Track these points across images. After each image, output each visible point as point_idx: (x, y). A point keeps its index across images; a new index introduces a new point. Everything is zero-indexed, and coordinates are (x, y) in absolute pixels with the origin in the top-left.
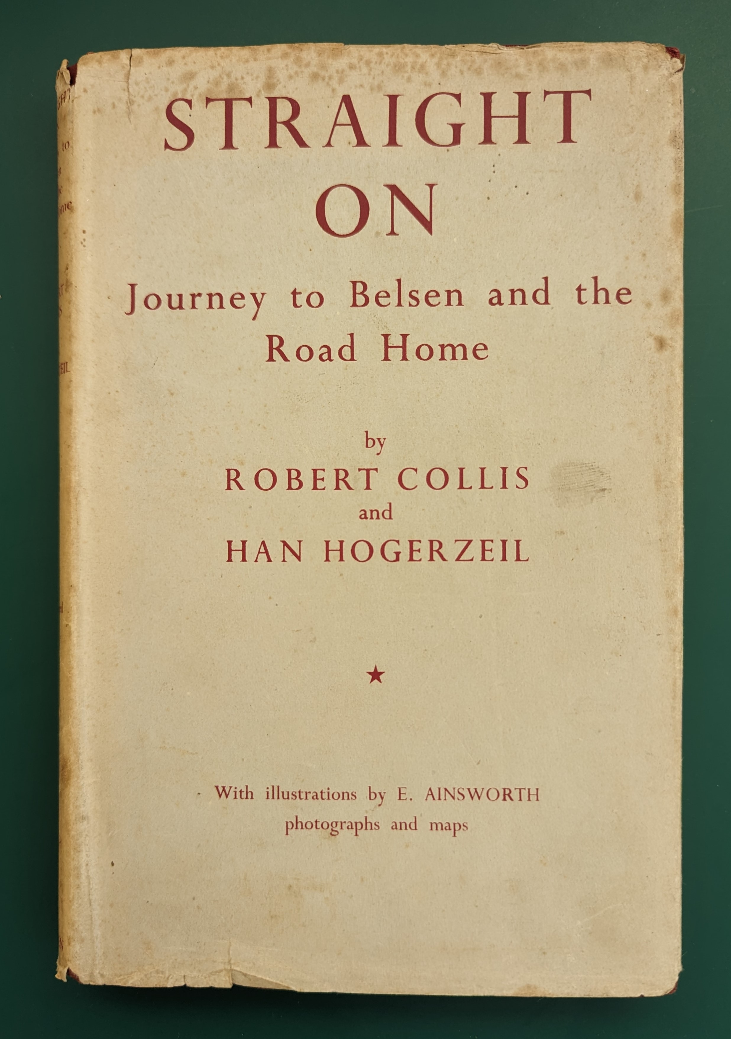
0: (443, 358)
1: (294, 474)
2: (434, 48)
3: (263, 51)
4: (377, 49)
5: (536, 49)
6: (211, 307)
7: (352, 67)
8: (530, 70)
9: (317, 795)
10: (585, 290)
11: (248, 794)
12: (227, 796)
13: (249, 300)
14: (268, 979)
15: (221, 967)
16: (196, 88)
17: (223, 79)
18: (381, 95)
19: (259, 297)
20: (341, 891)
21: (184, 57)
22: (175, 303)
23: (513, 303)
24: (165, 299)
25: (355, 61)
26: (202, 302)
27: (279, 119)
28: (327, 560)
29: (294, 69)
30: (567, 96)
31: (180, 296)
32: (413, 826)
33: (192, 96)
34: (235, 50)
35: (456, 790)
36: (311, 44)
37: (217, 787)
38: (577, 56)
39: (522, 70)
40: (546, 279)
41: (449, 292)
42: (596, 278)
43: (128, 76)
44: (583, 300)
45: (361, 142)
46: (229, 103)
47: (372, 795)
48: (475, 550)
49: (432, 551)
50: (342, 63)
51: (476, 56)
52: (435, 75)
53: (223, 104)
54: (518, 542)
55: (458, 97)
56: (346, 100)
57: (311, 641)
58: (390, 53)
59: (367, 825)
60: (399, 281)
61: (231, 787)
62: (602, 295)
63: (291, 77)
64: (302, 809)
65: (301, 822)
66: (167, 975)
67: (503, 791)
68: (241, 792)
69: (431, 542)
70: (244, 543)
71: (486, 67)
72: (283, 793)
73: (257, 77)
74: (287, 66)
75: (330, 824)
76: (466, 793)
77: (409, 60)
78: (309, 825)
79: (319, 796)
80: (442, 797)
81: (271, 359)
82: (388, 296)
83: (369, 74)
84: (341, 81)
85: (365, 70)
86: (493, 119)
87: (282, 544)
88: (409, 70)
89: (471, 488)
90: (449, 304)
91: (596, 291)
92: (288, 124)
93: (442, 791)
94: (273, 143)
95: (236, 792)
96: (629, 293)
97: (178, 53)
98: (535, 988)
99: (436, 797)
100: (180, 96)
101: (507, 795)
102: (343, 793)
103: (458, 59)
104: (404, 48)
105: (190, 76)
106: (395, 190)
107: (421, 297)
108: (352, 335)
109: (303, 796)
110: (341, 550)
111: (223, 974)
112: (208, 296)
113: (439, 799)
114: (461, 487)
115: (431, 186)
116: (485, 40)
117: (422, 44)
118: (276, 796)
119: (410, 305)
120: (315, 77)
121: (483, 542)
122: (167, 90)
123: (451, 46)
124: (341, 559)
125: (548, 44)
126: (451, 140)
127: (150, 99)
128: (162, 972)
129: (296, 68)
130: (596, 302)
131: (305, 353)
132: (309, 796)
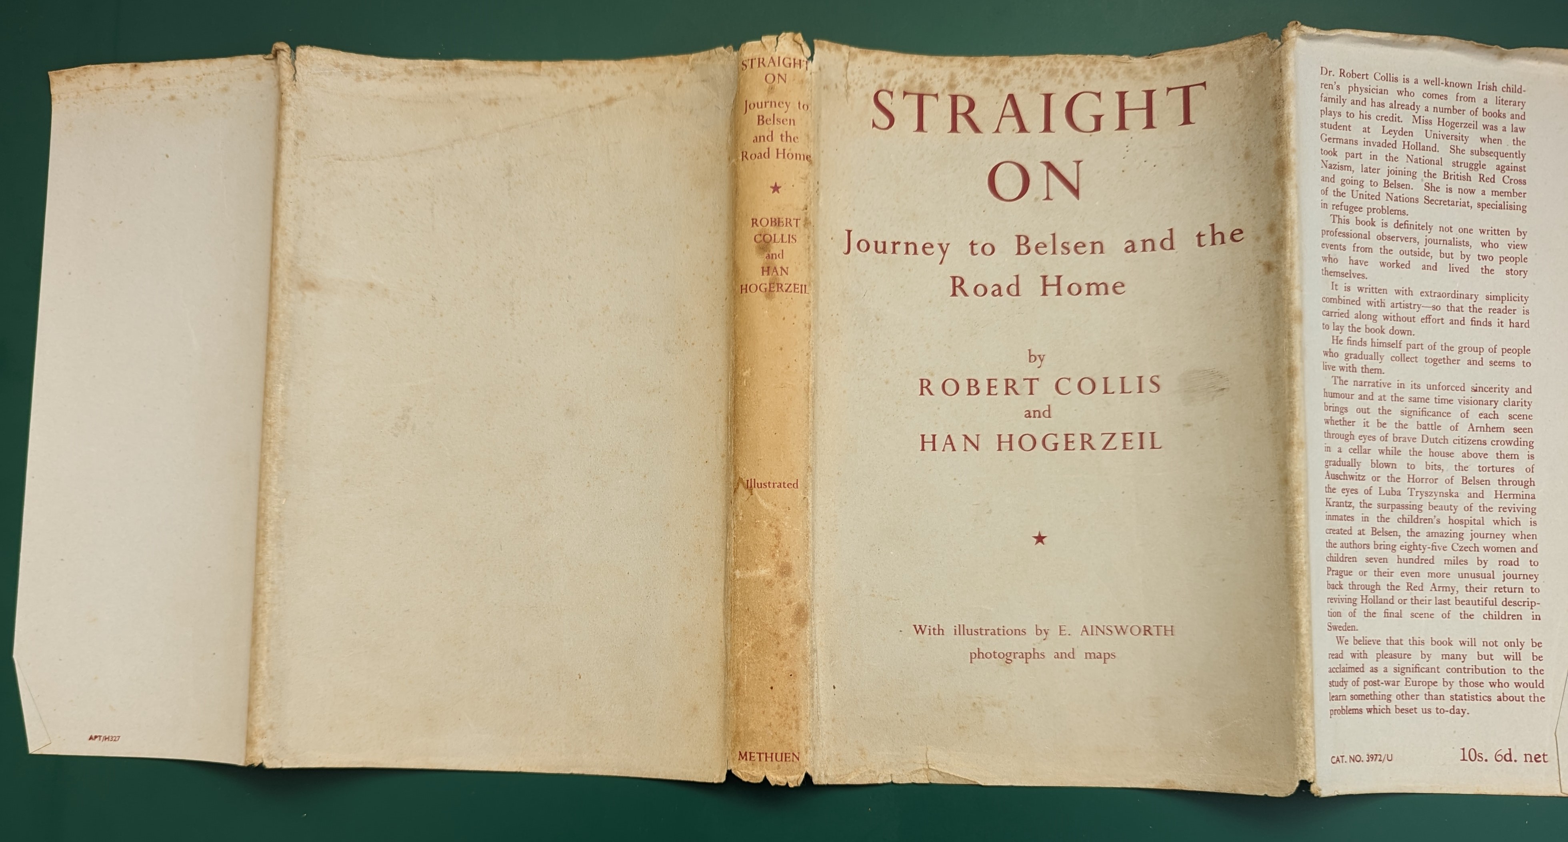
0: (1089, 294)
1: (973, 383)
2: (1080, 57)
3: (947, 61)
4: (1035, 59)
5: (1159, 57)
6: (907, 252)
7: (1016, 73)
8: (1155, 74)
9: (994, 632)
10: (1204, 235)
11: (940, 631)
12: (923, 633)
13: (937, 248)
14: (958, 775)
15: (921, 767)
16: (896, 83)
17: (916, 78)
18: (1038, 94)
19: (944, 246)
20: (1015, 707)
21: (887, 59)
22: (880, 248)
23: (1144, 250)
24: (872, 245)
25: (1018, 69)
26: (900, 249)
27: (958, 111)
28: (1000, 449)
29: (970, 74)
30: (1186, 90)
31: (884, 243)
32: (1071, 656)
33: (893, 89)
34: (925, 58)
35: (1105, 627)
36: (984, 58)
37: (915, 626)
38: (1194, 59)
39: (1149, 74)
40: (1171, 230)
41: (1093, 244)
42: (1213, 225)
43: (847, 66)
44: (1202, 244)
45: (1023, 129)
46: (921, 98)
47: (1038, 631)
48: (1118, 441)
49: (1083, 442)
50: (1008, 70)
51: (1113, 64)
52: (1081, 79)
53: (916, 97)
54: (1153, 433)
55: (1098, 95)
56: (1011, 97)
57: (988, 513)
58: (1046, 62)
59: (1035, 655)
60: (1054, 235)
61: (926, 626)
62: (1218, 238)
63: (968, 81)
64: (983, 643)
65: (982, 653)
66: (878, 774)
67: (1143, 627)
68: (934, 629)
69: (1083, 435)
70: (934, 436)
71: (1120, 72)
72: (967, 630)
73: (942, 80)
74: (965, 72)
75: (1005, 654)
76: (1113, 629)
77: (1061, 66)
78: (989, 656)
79: (996, 633)
80: (1095, 633)
81: (954, 294)
82: (1045, 246)
83: (1029, 78)
84: (1007, 84)
85: (1026, 75)
86: (1126, 112)
87: (964, 437)
88: (1060, 76)
89: (1113, 393)
90: (1093, 252)
91: (1214, 235)
92: (966, 115)
93: (1095, 628)
94: (954, 129)
95: (930, 630)
96: (1241, 232)
97: (885, 55)
98: (1174, 782)
99: (1090, 632)
100: (884, 87)
101: (1147, 631)
102: (1015, 630)
103: (1099, 66)
104: (1056, 57)
105: (891, 73)
106: (1050, 166)
107: (1071, 246)
108: (1017, 276)
109: (984, 632)
110: (1011, 442)
111: (923, 772)
112: (905, 245)
113: (1092, 634)
114: (1106, 392)
115: (1078, 162)
116: (1119, 53)
117: (1070, 53)
118: (962, 633)
119: (1063, 253)
120: (987, 81)
121: (1125, 434)
122: (875, 82)
123: (1093, 56)
124: (1011, 449)
125: (1170, 53)
126: (1093, 128)
127: (862, 86)
128: (874, 772)
129: (972, 74)
130: (1213, 244)
131: (981, 290)
132: (989, 632)
